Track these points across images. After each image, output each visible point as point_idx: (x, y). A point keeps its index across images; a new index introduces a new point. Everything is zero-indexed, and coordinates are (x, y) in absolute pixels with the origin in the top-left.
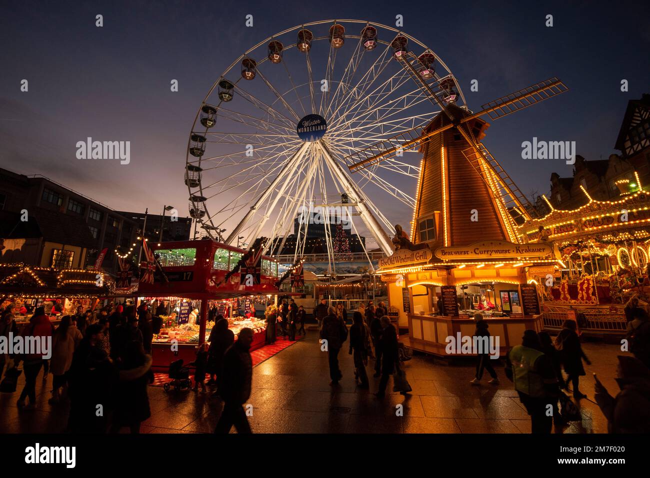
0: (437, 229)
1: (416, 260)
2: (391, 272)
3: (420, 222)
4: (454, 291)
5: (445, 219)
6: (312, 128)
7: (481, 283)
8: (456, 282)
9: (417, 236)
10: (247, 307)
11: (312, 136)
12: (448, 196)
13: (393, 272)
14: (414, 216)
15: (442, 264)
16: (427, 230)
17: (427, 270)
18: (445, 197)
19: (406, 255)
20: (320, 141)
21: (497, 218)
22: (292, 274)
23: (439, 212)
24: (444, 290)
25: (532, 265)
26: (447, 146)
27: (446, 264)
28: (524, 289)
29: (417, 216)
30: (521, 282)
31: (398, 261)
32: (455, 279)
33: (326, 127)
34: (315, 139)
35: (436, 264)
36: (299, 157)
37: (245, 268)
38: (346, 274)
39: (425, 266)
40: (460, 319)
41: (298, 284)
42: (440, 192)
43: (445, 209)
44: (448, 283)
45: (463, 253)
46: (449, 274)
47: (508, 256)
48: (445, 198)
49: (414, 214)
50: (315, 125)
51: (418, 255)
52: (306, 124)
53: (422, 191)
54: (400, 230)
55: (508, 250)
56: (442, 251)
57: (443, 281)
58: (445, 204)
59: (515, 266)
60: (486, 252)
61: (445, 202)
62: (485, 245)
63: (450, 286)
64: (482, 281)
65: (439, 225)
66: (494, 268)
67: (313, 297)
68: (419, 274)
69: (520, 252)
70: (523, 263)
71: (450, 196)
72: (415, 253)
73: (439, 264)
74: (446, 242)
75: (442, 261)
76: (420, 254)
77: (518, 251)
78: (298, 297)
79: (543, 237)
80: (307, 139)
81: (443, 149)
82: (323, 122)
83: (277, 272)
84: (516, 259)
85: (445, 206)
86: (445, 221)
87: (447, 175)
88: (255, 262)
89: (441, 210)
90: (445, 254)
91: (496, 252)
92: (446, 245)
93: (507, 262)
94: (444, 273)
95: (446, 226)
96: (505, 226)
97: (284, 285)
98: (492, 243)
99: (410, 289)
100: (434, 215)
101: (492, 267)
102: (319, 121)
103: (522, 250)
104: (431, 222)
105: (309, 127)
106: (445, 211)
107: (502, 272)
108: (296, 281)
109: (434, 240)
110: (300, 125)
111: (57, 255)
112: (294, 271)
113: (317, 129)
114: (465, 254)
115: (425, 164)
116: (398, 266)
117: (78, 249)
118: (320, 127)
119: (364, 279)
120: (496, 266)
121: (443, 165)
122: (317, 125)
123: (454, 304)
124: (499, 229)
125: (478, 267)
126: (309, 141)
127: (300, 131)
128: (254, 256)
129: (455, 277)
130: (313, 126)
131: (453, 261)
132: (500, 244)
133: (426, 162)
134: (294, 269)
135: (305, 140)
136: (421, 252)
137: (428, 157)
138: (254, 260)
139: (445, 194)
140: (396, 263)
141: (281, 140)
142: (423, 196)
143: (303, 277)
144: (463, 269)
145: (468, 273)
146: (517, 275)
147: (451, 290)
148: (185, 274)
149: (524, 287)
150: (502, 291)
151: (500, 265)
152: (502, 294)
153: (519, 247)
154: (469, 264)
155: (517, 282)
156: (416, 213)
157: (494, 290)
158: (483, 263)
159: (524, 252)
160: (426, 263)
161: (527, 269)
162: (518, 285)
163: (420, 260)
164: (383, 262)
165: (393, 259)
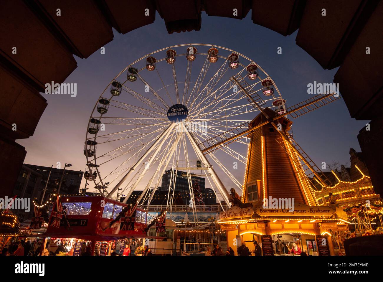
0: (259, 192)
1: (244, 215)
2: (228, 223)
3: (248, 187)
4: (270, 239)
5: (264, 186)
6: (178, 113)
7: (292, 233)
8: (271, 232)
9: (246, 196)
10: (122, 247)
11: (178, 119)
12: (265, 169)
13: (229, 223)
14: (244, 182)
15: (261, 219)
16: (252, 193)
17: (250, 222)
18: (264, 170)
19: (237, 211)
21: (299, 186)
22: (157, 222)
23: (260, 180)
25: (321, 221)
26: (265, 135)
27: (263, 219)
29: (246, 182)
30: (316, 233)
31: (232, 215)
33: (188, 113)
34: (180, 121)
35: (256, 219)
36: (167, 133)
37: (124, 218)
38: (199, 222)
39: (249, 220)
41: (161, 230)
42: (260, 166)
43: (264, 179)
44: (266, 233)
45: (274, 211)
46: (267, 226)
47: (305, 214)
48: (263, 171)
49: (244, 180)
50: (180, 112)
51: (245, 211)
52: (174, 110)
53: (249, 164)
54: (234, 192)
55: (305, 211)
56: (260, 209)
57: (263, 231)
58: (263, 175)
59: (311, 222)
61: (263, 173)
63: (268, 235)
64: (293, 232)
65: (260, 190)
66: (298, 223)
67: (172, 241)
68: (247, 225)
69: (313, 212)
70: (316, 220)
71: (267, 169)
72: (243, 209)
73: (258, 219)
75: (260, 217)
76: (247, 211)
77: (312, 211)
78: (161, 240)
79: (332, 201)
80: (174, 120)
81: (262, 138)
82: (186, 110)
83: (146, 220)
84: (313, 217)
85: (263, 177)
86: (264, 187)
87: (265, 155)
88: (131, 213)
89: (261, 179)
90: (263, 211)
91: (298, 211)
93: (304, 219)
94: (263, 225)
95: (264, 191)
96: (304, 192)
97: (151, 230)
99: (241, 237)
100: (256, 182)
101: (296, 222)
102: (183, 109)
103: (314, 211)
104: (255, 187)
105: (176, 112)
106: (264, 180)
107: (303, 226)
108: (159, 227)
109: (257, 201)
110: (170, 111)
112: (159, 220)
113: (181, 114)
114: (276, 212)
115: (251, 146)
116: (232, 219)
118: (183, 113)
119: (211, 226)
120: (299, 222)
123: (270, 249)
124: (300, 194)
125: (286, 222)
126: (176, 122)
127: (169, 115)
128: (131, 209)
129: (271, 229)
130: (179, 112)
131: (269, 217)
132: (299, 206)
133: (251, 144)
134: (158, 219)
135: (173, 121)
136: (247, 209)
137: (253, 141)
138: (130, 212)
139: (263, 168)
140: (231, 217)
141: (156, 122)
142: (250, 168)
143: (165, 224)
144: (276, 223)
145: (279, 226)
146: (313, 229)
147: (268, 238)
148: (82, 221)
149: (319, 238)
150: (308, 240)
151: (300, 221)
152: (308, 242)
153: (312, 209)
154: (279, 219)
155: (313, 234)
156: (246, 180)
157: (301, 239)
158: (288, 219)
159: (315, 212)
160: (250, 218)
161: (320, 224)
162: (315, 236)
163: (246, 215)
164: (222, 215)
165: (229, 214)
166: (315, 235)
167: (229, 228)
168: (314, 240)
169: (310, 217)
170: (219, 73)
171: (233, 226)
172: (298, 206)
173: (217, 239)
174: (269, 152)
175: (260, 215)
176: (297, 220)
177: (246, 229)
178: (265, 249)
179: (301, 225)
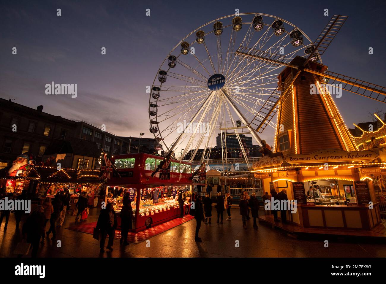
0: (291, 142)
1: (273, 164)
2: (260, 172)
3: (279, 137)
4: (302, 185)
5: (295, 135)
6: (216, 82)
8: (304, 180)
9: (278, 147)
11: (217, 87)
12: (297, 119)
13: (261, 172)
14: (276, 133)
15: (290, 167)
16: (284, 143)
17: (281, 170)
18: (295, 119)
19: (268, 161)
20: (222, 89)
21: (335, 132)
22: (199, 172)
23: (291, 130)
24: (295, 185)
25: (361, 167)
26: (296, 85)
27: (293, 167)
28: (357, 184)
29: (278, 134)
31: (263, 165)
32: (303, 177)
33: (225, 80)
34: (218, 89)
35: (285, 167)
37: (162, 170)
38: (243, 171)
39: (279, 168)
40: (308, 206)
42: (291, 116)
43: (295, 128)
44: (298, 180)
45: (306, 159)
46: (298, 173)
47: (341, 160)
48: (295, 121)
49: (276, 132)
50: (218, 80)
52: (213, 80)
53: (280, 116)
54: (264, 143)
55: (341, 156)
56: (290, 158)
57: (294, 178)
58: (295, 124)
59: (349, 167)
60: (324, 158)
61: (295, 123)
62: (323, 152)
63: (300, 182)
65: (292, 139)
66: (333, 169)
68: (279, 173)
70: (354, 166)
71: (299, 119)
72: (273, 159)
73: (288, 167)
74: (296, 151)
75: (290, 165)
76: (276, 160)
77: (349, 157)
79: (374, 145)
80: (214, 89)
82: (223, 78)
84: (351, 163)
85: (295, 126)
86: (295, 136)
89: (293, 128)
90: (293, 160)
91: (332, 157)
92: (296, 153)
93: (341, 165)
94: (294, 173)
95: (296, 140)
96: (341, 138)
98: (328, 151)
99: (274, 183)
100: (287, 132)
101: (331, 168)
102: (220, 78)
103: (352, 156)
104: (286, 137)
105: (215, 82)
106: (295, 129)
107: (339, 172)
108: (202, 176)
109: (288, 150)
110: (209, 82)
111: (80, 162)
112: (200, 170)
116: (263, 168)
117: (91, 159)
118: (221, 81)
120: (334, 168)
121: (293, 97)
122: (220, 80)
123: (303, 195)
124: (337, 140)
125: (320, 168)
126: (215, 90)
127: (209, 85)
128: (166, 162)
129: (303, 176)
130: (217, 80)
131: (301, 165)
132: (335, 152)
136: (276, 158)
138: (166, 165)
139: (294, 117)
140: (262, 166)
142: (281, 120)
143: (205, 174)
144: (308, 170)
145: (313, 173)
146: (351, 174)
147: (300, 185)
148: (129, 173)
149: (358, 183)
150: (345, 185)
151: (336, 167)
152: (346, 187)
153: (350, 154)
154: (311, 166)
155: (351, 180)
156: (277, 132)
157: (338, 185)
158: (321, 166)
159: (354, 157)
160: (279, 166)
161: (360, 170)
162: (353, 182)
163: (276, 164)
164: (254, 165)
165: (260, 163)
166: (353, 180)
167: (262, 176)
168: (352, 185)
169: (348, 163)
170: (247, 38)
171: (266, 174)
172: (333, 152)
173: (259, 185)
174: (301, 101)
175: (290, 163)
176: (332, 167)
177: (279, 177)
178: (297, 195)
179: (337, 171)
